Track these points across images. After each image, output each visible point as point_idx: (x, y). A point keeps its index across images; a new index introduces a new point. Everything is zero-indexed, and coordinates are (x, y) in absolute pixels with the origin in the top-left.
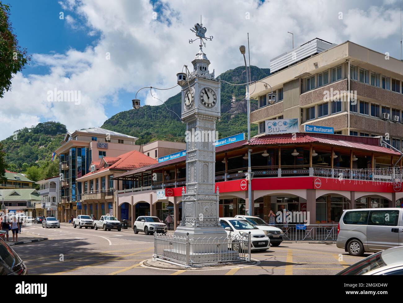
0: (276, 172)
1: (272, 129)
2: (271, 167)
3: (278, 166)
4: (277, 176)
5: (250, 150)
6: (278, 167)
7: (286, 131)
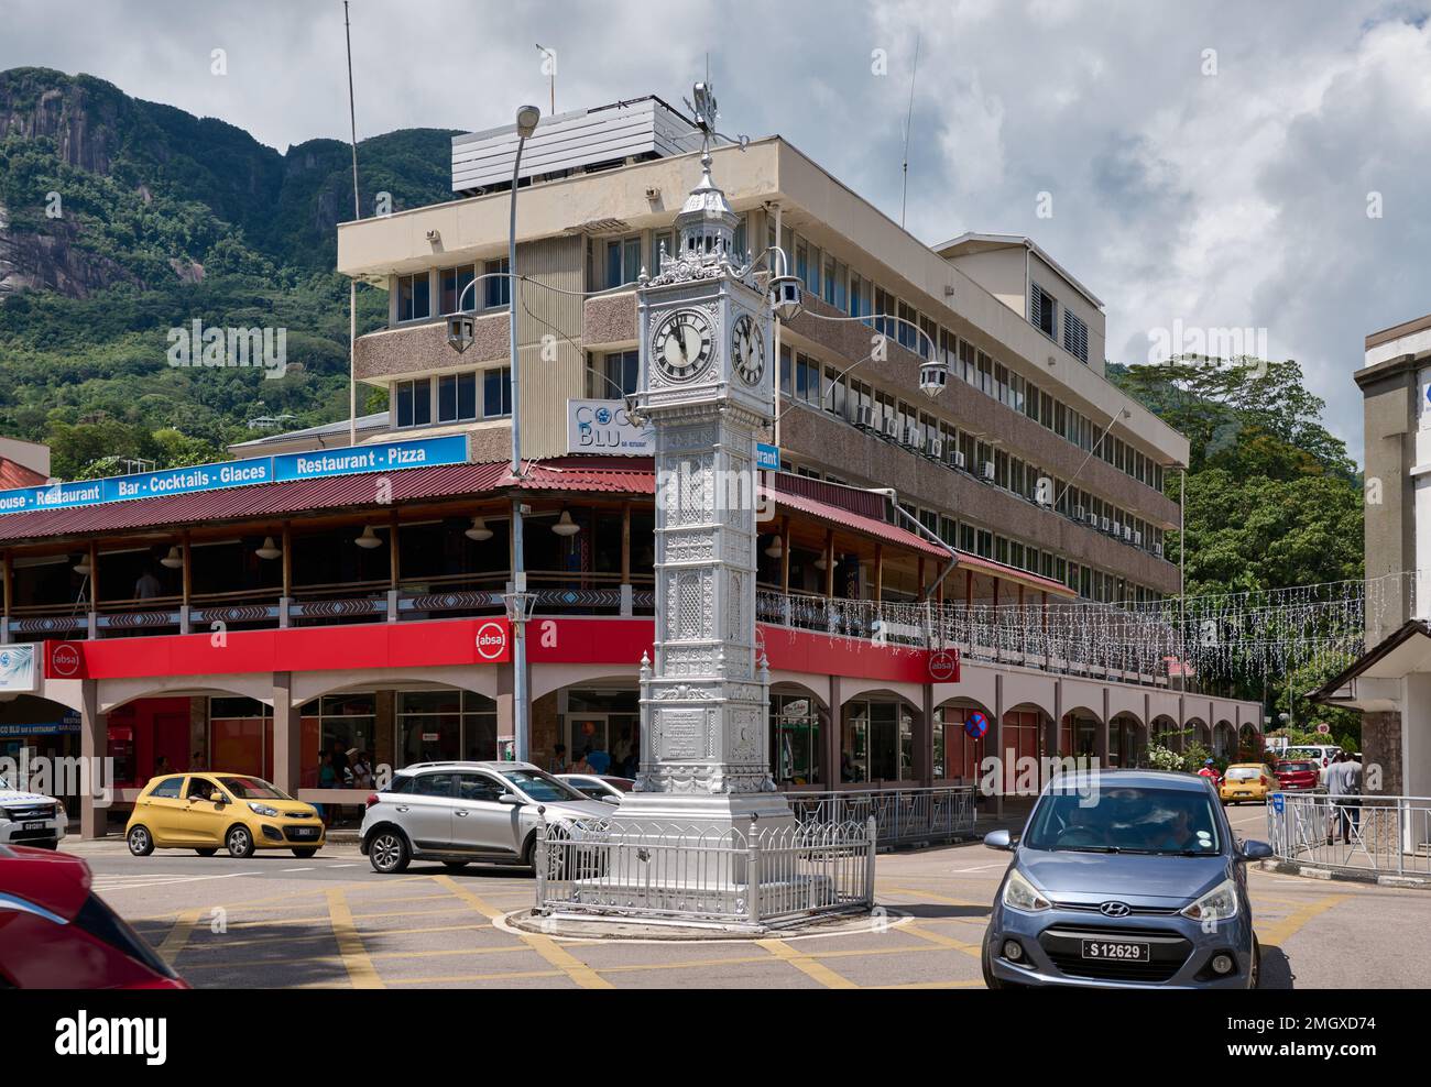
0: (615, 599)
1: (594, 434)
2: (580, 576)
3: (619, 575)
4: (619, 614)
5: (523, 508)
6: (619, 581)
7: (643, 445)
